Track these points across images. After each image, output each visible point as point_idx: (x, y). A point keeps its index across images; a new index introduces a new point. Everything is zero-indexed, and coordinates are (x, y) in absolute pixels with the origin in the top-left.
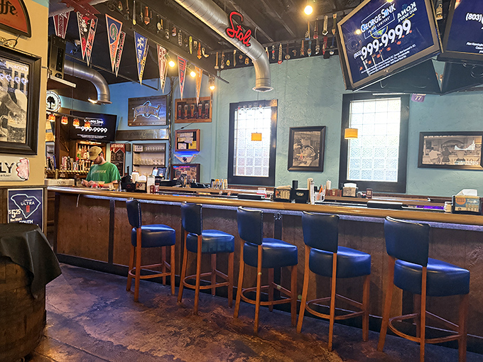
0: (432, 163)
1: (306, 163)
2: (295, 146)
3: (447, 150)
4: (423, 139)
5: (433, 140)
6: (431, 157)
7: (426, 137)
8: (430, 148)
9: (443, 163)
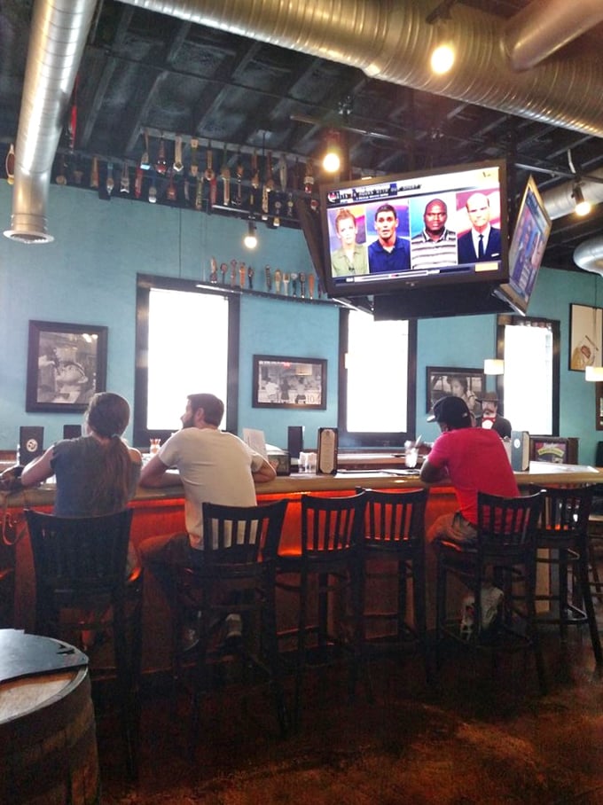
0: (269, 401)
1: (66, 396)
2: (43, 361)
3: (286, 382)
4: (258, 364)
5: (271, 367)
6: (269, 391)
7: (261, 362)
8: (266, 379)
9: (283, 401)
